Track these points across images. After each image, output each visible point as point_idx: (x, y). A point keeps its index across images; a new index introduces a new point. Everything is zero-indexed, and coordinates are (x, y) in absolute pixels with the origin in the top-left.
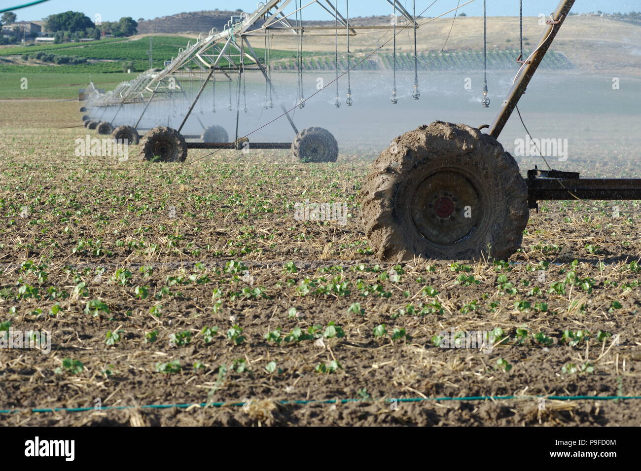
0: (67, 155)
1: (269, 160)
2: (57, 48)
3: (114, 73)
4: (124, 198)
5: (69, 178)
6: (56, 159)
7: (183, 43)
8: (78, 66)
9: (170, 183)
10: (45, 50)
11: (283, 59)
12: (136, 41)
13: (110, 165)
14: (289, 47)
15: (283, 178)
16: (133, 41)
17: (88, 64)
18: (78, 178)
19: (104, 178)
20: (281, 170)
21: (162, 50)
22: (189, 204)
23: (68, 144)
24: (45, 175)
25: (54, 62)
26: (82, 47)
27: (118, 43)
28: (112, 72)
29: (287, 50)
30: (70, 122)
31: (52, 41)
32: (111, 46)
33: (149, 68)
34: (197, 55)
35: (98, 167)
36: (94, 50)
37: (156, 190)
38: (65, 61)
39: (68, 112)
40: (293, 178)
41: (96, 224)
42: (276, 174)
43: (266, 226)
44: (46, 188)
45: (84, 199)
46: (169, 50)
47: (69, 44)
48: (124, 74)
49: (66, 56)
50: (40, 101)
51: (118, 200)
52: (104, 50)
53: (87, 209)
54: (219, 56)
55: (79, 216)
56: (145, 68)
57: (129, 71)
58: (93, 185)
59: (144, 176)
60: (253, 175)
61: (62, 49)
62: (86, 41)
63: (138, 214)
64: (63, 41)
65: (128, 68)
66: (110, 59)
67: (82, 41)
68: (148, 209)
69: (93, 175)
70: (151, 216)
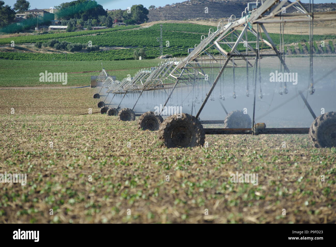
0: (74, 142)
1: (271, 145)
2: (71, 36)
3: (126, 61)
4: (120, 185)
5: (70, 165)
6: (61, 146)
7: (205, 31)
8: (91, 53)
9: (168, 169)
10: (58, 38)
11: (293, 44)
12: (147, 28)
13: (114, 151)
14: (299, 30)
15: (282, 163)
16: (144, 29)
17: (101, 52)
18: (78, 165)
19: (104, 165)
20: (281, 155)
21: (173, 36)
22: (183, 191)
23: (77, 131)
24: (48, 162)
25: (67, 50)
26: (94, 35)
27: (130, 30)
28: (124, 59)
29: (297, 34)
30: (82, 108)
31: (65, 29)
32: (123, 34)
33: (160, 55)
34: (216, 43)
35: (102, 154)
36: (106, 38)
37: (153, 176)
38: (78, 49)
39: (81, 99)
40: (292, 164)
41: (86, 212)
42: (275, 160)
43: (255, 213)
44: (46, 176)
45: (81, 187)
46: (179, 37)
47: (82, 32)
48: (135, 60)
49: (79, 44)
50: (53, 88)
51: (114, 187)
52: (116, 37)
53: (81, 196)
54: (236, 43)
55: (71, 204)
56: (156, 54)
57: (140, 58)
58: (92, 172)
59: (144, 163)
60: (252, 161)
61: (75, 37)
62: (99, 29)
63: (131, 202)
64: (76, 29)
65: (139, 55)
66: (122, 46)
67: (95, 29)
68: (141, 197)
69: (95, 161)
70: (142, 203)
